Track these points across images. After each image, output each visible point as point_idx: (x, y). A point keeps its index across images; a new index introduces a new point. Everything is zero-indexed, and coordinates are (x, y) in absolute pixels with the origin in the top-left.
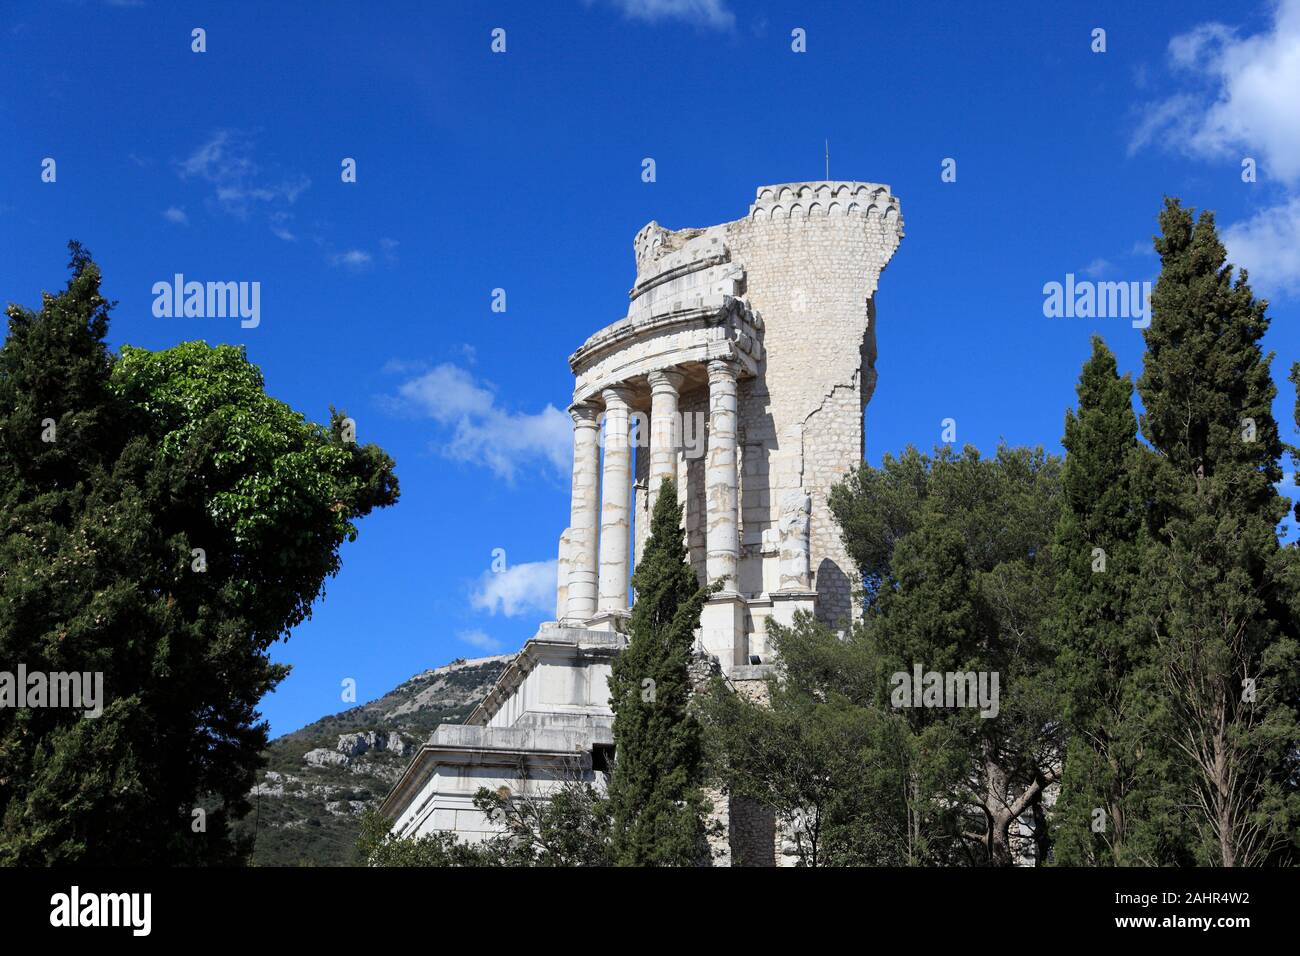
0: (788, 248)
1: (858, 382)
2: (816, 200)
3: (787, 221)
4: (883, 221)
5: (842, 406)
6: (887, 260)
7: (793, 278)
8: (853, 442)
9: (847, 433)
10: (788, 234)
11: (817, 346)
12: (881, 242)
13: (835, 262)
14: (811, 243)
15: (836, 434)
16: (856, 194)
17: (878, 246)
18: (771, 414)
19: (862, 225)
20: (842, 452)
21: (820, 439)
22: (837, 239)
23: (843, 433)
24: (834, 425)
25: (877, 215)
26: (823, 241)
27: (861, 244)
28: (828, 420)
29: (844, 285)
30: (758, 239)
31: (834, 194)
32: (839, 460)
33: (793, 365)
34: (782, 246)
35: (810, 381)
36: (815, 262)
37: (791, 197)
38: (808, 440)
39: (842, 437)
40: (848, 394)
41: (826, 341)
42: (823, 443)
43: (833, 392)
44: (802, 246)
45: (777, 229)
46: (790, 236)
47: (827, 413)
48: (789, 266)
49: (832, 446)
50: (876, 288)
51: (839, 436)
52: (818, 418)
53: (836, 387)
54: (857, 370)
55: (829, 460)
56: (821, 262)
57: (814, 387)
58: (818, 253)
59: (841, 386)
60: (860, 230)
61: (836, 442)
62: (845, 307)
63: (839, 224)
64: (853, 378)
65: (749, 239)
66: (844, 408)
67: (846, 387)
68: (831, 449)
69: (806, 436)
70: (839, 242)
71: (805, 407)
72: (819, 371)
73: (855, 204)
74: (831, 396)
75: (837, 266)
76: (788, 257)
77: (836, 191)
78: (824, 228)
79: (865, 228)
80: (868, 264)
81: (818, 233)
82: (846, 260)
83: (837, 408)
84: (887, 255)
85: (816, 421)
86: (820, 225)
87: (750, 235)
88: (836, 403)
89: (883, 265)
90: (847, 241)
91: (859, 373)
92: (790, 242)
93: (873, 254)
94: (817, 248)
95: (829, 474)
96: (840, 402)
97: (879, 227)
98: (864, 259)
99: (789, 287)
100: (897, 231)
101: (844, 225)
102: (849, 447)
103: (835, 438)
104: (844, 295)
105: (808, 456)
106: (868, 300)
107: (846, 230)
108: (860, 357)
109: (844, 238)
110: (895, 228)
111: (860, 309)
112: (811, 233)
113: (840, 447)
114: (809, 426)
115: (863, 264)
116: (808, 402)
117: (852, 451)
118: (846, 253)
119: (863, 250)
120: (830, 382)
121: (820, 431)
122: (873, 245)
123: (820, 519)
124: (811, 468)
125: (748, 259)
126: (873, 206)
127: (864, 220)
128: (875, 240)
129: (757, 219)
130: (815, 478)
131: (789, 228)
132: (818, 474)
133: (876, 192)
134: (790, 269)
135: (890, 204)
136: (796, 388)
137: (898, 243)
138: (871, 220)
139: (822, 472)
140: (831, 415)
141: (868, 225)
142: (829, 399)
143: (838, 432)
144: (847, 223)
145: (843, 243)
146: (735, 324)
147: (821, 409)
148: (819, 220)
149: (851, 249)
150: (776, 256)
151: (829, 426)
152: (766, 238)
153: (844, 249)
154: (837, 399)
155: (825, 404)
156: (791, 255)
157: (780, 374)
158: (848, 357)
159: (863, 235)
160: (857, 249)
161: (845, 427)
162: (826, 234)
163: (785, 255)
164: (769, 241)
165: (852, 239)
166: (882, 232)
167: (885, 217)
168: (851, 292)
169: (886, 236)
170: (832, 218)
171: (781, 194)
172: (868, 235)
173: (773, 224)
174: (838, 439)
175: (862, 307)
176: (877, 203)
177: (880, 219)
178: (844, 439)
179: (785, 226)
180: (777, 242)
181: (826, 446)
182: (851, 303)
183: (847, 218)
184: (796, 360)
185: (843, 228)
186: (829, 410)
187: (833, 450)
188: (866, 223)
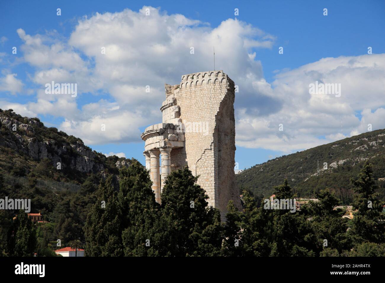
0: (191, 98)
1: (213, 147)
2: (198, 80)
3: (190, 88)
4: (221, 84)
5: (208, 156)
6: (222, 99)
7: (192, 110)
8: (211, 169)
9: (210, 166)
11: (199, 135)
12: (220, 92)
13: (204, 102)
14: (197, 96)
16: (210, 75)
17: (219, 94)
18: (187, 162)
19: (213, 87)
20: (208, 174)
21: (201, 169)
22: (205, 93)
23: (208, 167)
24: (206, 164)
25: (218, 82)
26: (200, 95)
27: (213, 95)
28: (203, 162)
29: (207, 111)
30: (183, 95)
31: (203, 77)
32: (207, 176)
33: (193, 143)
34: (189, 97)
35: (198, 148)
36: (198, 103)
37: (190, 79)
39: (208, 168)
40: (210, 152)
42: (202, 171)
43: (205, 152)
44: (195, 97)
45: (188, 91)
46: (192, 94)
47: (203, 160)
48: (191, 105)
50: (218, 111)
51: (207, 168)
52: (201, 162)
53: (205, 150)
54: (212, 143)
55: (204, 177)
56: (200, 103)
57: (199, 151)
58: (199, 100)
59: (207, 149)
60: (212, 89)
61: (206, 170)
62: (208, 120)
63: (205, 88)
64: (211, 146)
65: (181, 95)
67: (209, 149)
68: (205, 172)
69: (197, 169)
70: (205, 95)
71: (196, 158)
72: (200, 145)
73: (210, 79)
74: (204, 153)
75: (205, 104)
76: (191, 102)
77: (203, 76)
78: (201, 90)
80: (216, 102)
81: (199, 92)
82: (208, 101)
83: (206, 157)
84: (223, 96)
85: (200, 163)
86: (199, 89)
87: (181, 94)
88: (206, 156)
89: (221, 101)
90: (208, 94)
91: (213, 144)
92: (191, 96)
93: (217, 98)
94: (199, 98)
95: (204, 182)
97: (219, 86)
98: (214, 100)
99: (191, 113)
100: (226, 87)
101: (207, 88)
102: (210, 171)
103: (206, 169)
104: (208, 115)
106: (216, 115)
107: (208, 90)
108: (213, 138)
109: (207, 93)
110: (225, 86)
111: (213, 119)
112: (197, 92)
113: (207, 172)
114: (198, 165)
115: (214, 102)
116: (197, 156)
117: (211, 173)
118: (208, 99)
119: (214, 96)
120: (203, 148)
121: (201, 166)
122: (217, 94)
125: (181, 103)
126: (217, 79)
127: (214, 85)
128: (218, 92)
129: (183, 87)
130: (200, 183)
131: (191, 91)
133: (217, 73)
134: (191, 106)
135: (223, 77)
136: (194, 151)
137: (227, 92)
138: (217, 85)
139: (202, 181)
140: (204, 160)
141: (215, 86)
142: (203, 155)
143: (207, 166)
144: (208, 87)
145: (207, 95)
146: (168, 133)
147: (201, 158)
148: (199, 87)
149: (209, 97)
150: (188, 101)
151: (204, 164)
152: (185, 95)
153: (207, 97)
154: (206, 154)
155: (202, 156)
156: (192, 101)
157: (190, 146)
158: (210, 138)
159: (214, 91)
160: (212, 97)
161: (209, 164)
162: (201, 92)
163: (190, 101)
164: (186, 96)
165: (210, 93)
166: (220, 88)
167: (221, 82)
168: (210, 113)
169: (222, 90)
170: (203, 86)
171: (188, 78)
172: (215, 91)
173: (187, 89)
174: (207, 169)
175: (214, 119)
176: (218, 78)
177: (220, 83)
178: (209, 169)
179: (190, 90)
180: (188, 96)
181: (203, 172)
182: (210, 118)
183: (208, 85)
184: (194, 140)
185: (207, 89)
186: (204, 158)
187: (205, 173)
188: (214, 86)
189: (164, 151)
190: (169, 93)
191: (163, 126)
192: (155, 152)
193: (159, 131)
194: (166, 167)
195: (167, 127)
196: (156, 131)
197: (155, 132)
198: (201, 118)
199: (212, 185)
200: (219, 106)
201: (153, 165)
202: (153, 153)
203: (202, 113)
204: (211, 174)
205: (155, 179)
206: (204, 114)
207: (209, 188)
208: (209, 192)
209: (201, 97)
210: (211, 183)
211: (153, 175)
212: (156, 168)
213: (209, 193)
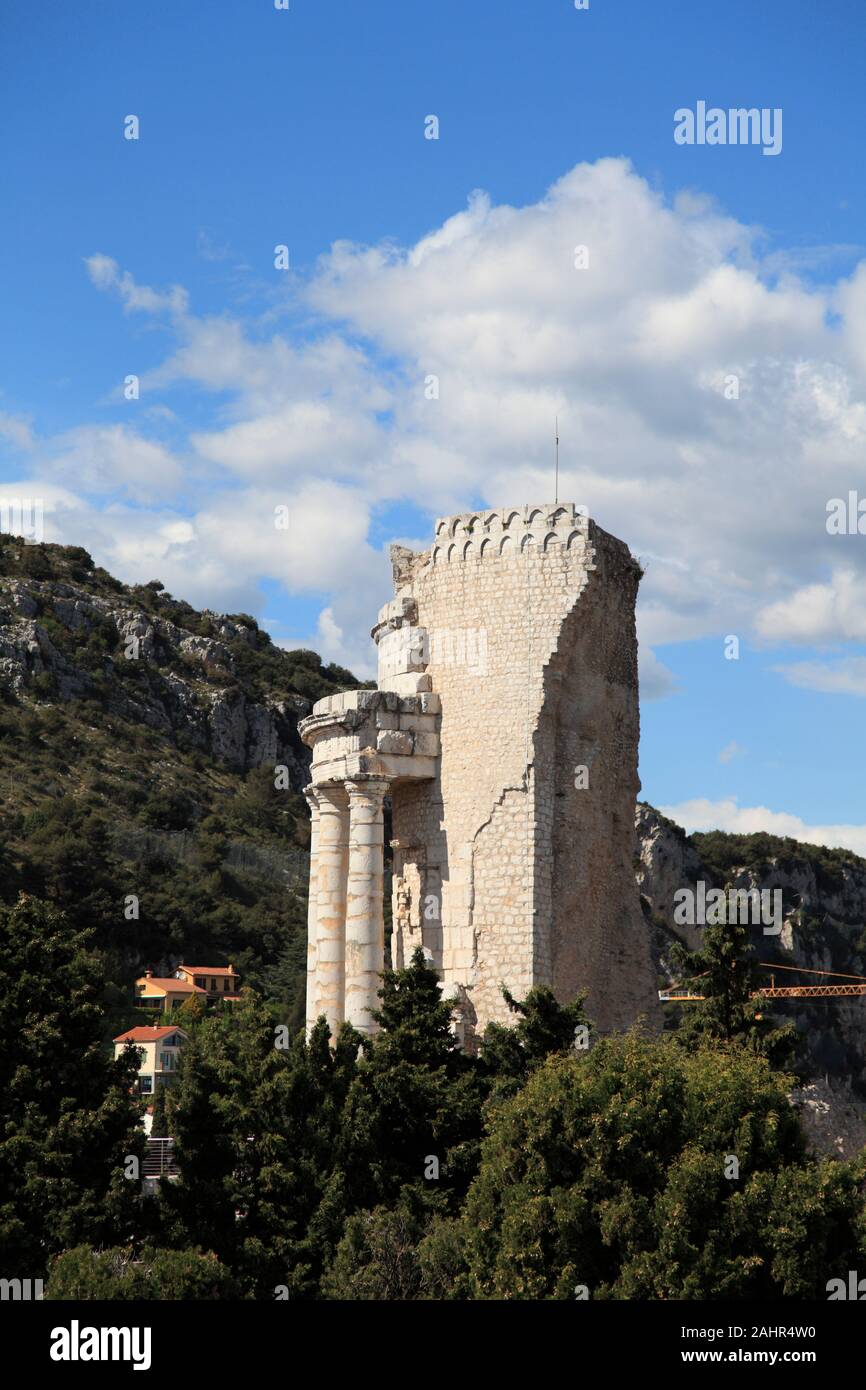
0: (464, 602)
1: (531, 782)
2: (487, 536)
3: (462, 564)
4: (566, 553)
5: (514, 815)
6: (569, 608)
8: (525, 862)
9: (518, 851)
10: (463, 582)
11: (487, 736)
12: (563, 583)
13: (508, 619)
14: (483, 595)
15: (507, 853)
16: (530, 521)
17: (559, 590)
18: (444, 832)
19: (539, 563)
20: (512, 878)
21: (490, 860)
22: (510, 586)
23: (515, 854)
24: (505, 842)
25: (558, 546)
26: (495, 592)
27: (537, 591)
28: (497, 836)
29: (516, 650)
30: (439, 588)
31: (506, 526)
32: (509, 888)
33: (466, 763)
34: (458, 598)
35: (480, 784)
36: (487, 621)
37: (463, 533)
38: (479, 864)
39: (513, 857)
40: (520, 799)
41: (496, 730)
42: (495, 866)
43: (503, 798)
44: (476, 599)
45: (454, 576)
46: (466, 585)
47: (497, 826)
49: (503, 870)
50: (555, 650)
51: (509, 856)
52: (489, 833)
53: (505, 790)
54: (530, 766)
55: (499, 888)
56: (493, 620)
57: (483, 793)
58: (491, 609)
59: (511, 789)
60: (535, 571)
61: (507, 865)
62: (517, 681)
63: (512, 566)
64: (524, 777)
65: (432, 589)
66: (516, 818)
67: (517, 790)
68: (501, 873)
69: (477, 858)
70: (511, 591)
71: (475, 820)
72: (488, 771)
73: (530, 536)
74: (500, 804)
75: (509, 625)
76: (463, 615)
77: (506, 521)
78: (496, 573)
79: (543, 567)
80: (546, 617)
81: (490, 581)
82: (519, 614)
83: (508, 818)
84: (572, 598)
85: (486, 837)
86: (492, 569)
87: (433, 584)
88: (507, 813)
89: (565, 616)
90: (520, 589)
91: (532, 770)
92: (465, 594)
93: (552, 603)
94: (489, 603)
95: (499, 907)
96: (512, 810)
97: (560, 561)
98: (541, 610)
100: (584, 564)
101: (518, 567)
102: (520, 870)
103: (506, 859)
104: (517, 664)
105: (479, 884)
106: (544, 666)
107: (520, 573)
108: (532, 748)
109: (518, 585)
110: (582, 560)
111: (535, 681)
112: (483, 581)
113: (511, 871)
114: (479, 844)
115: (539, 617)
116: (477, 813)
117: (523, 876)
118: (521, 605)
119: (540, 598)
120: (499, 785)
121: (491, 850)
122: (552, 591)
123: (490, 968)
124: (482, 900)
125: (431, 617)
126: (552, 534)
127: (542, 555)
128: (556, 582)
129: (438, 561)
130: (485, 913)
131: (464, 575)
132: (488, 908)
133: (554, 515)
135: (572, 529)
136: (466, 794)
137: (586, 581)
138: (551, 555)
139: (493, 905)
140: (502, 828)
141: (547, 562)
142: (499, 808)
143: (509, 850)
144: (521, 563)
145: (516, 592)
146: (379, 725)
147: (490, 821)
148: (491, 561)
149: (525, 599)
150: (453, 613)
151: (499, 843)
152: (445, 588)
153: (517, 600)
154: (507, 807)
155: (495, 814)
156: (465, 612)
157: (454, 776)
158: (520, 749)
159: (541, 577)
160: (533, 598)
161: (516, 844)
162: (498, 580)
163: (460, 612)
164: (448, 592)
165: (527, 585)
166: (564, 569)
167: (569, 547)
168: (525, 659)
169: (569, 574)
170: (505, 558)
171: (454, 528)
172: (547, 577)
173: (451, 569)
174: (509, 860)
175: (537, 678)
176: (556, 530)
177: (562, 551)
178: (516, 859)
179: (461, 572)
180: (454, 594)
181: (496, 870)
182: (524, 675)
183: (521, 556)
184: (468, 756)
185: (517, 571)
186: (499, 822)
187: (504, 876)
188: (544, 559)
189: (360, 790)
190: (405, 579)
191: (359, 700)
192: (333, 792)
193: (343, 719)
194: (366, 850)
195: (374, 705)
196: (335, 718)
197: (333, 721)
198: (494, 675)
199: (524, 920)
200: (558, 634)
201: (326, 841)
202: (327, 797)
203: (497, 656)
204: (524, 880)
205: (332, 891)
206: (504, 660)
207: (515, 930)
208: (515, 943)
209: (497, 599)
210: (523, 911)
211: (326, 876)
212: (337, 852)
213: (514, 947)
